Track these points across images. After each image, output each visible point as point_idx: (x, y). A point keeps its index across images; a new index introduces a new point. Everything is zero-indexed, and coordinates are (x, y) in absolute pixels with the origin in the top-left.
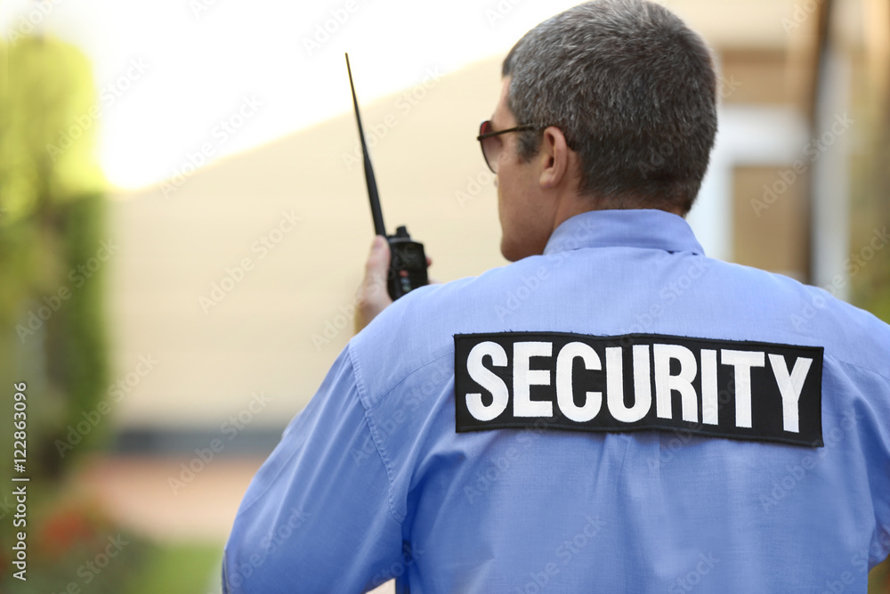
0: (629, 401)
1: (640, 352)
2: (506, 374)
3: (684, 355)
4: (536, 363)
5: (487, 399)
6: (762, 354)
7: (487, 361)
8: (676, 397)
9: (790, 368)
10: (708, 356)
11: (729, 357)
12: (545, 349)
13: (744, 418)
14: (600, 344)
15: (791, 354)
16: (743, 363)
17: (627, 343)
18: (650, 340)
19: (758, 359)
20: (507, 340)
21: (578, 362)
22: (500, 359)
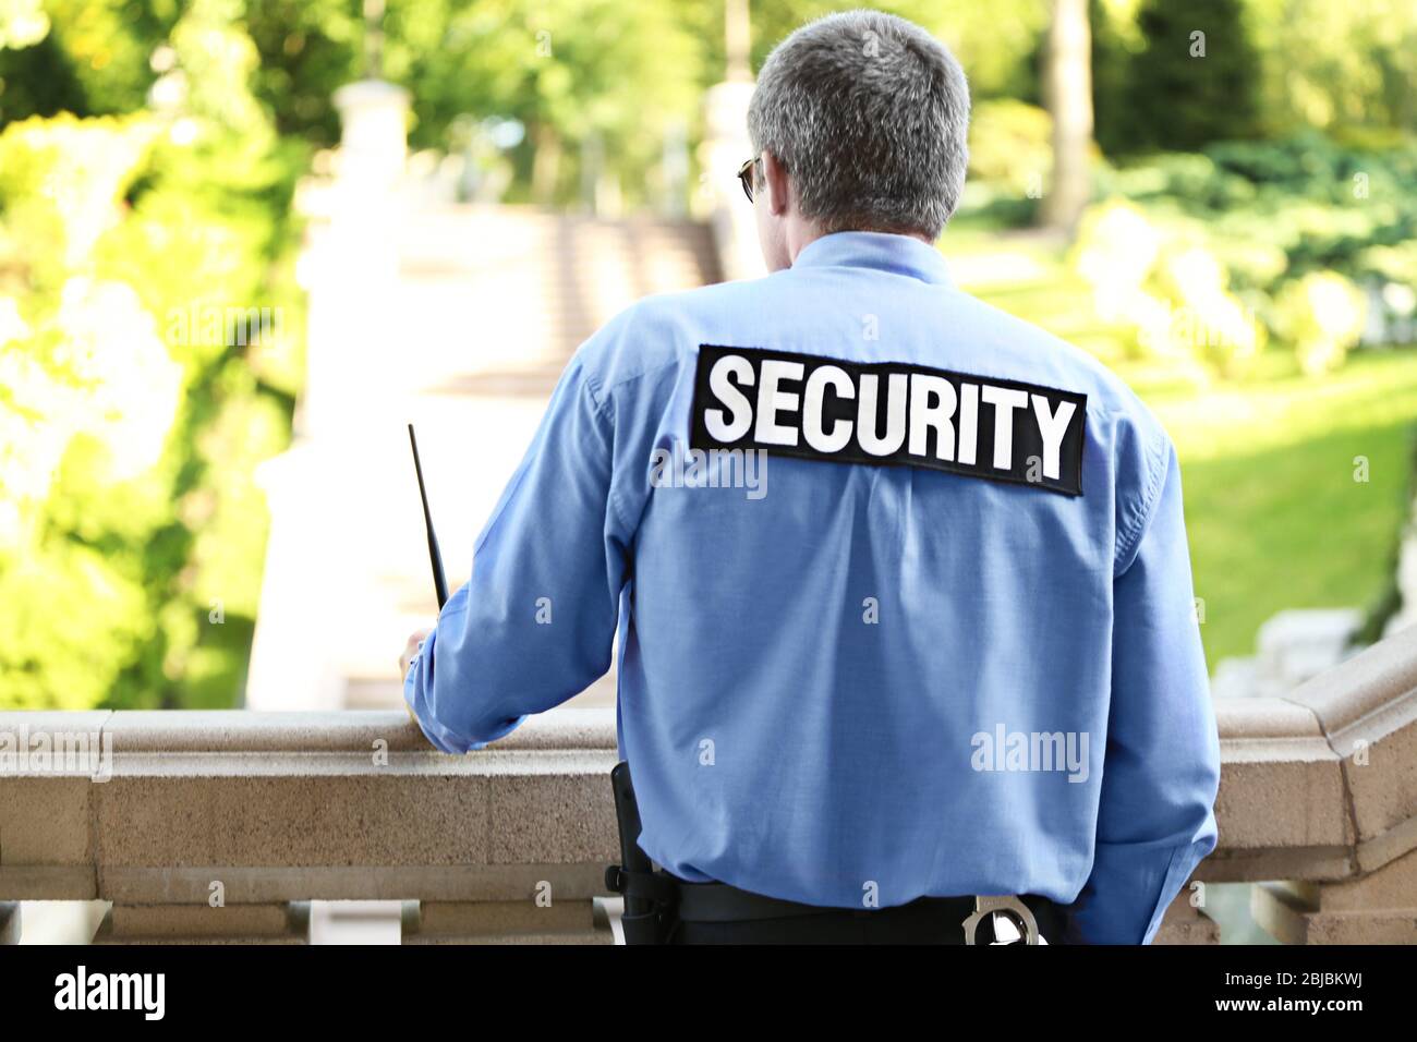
0: (881, 432)
1: (897, 382)
2: (751, 393)
3: (944, 388)
4: (785, 385)
5: (728, 418)
6: (1025, 394)
7: (732, 377)
8: (932, 432)
9: (1053, 411)
10: (969, 391)
11: (991, 394)
12: (795, 371)
13: (1003, 459)
14: (855, 370)
15: (1055, 397)
16: (1006, 403)
17: (883, 371)
18: (909, 369)
19: (1020, 398)
20: (756, 357)
21: (830, 388)
22: (746, 377)
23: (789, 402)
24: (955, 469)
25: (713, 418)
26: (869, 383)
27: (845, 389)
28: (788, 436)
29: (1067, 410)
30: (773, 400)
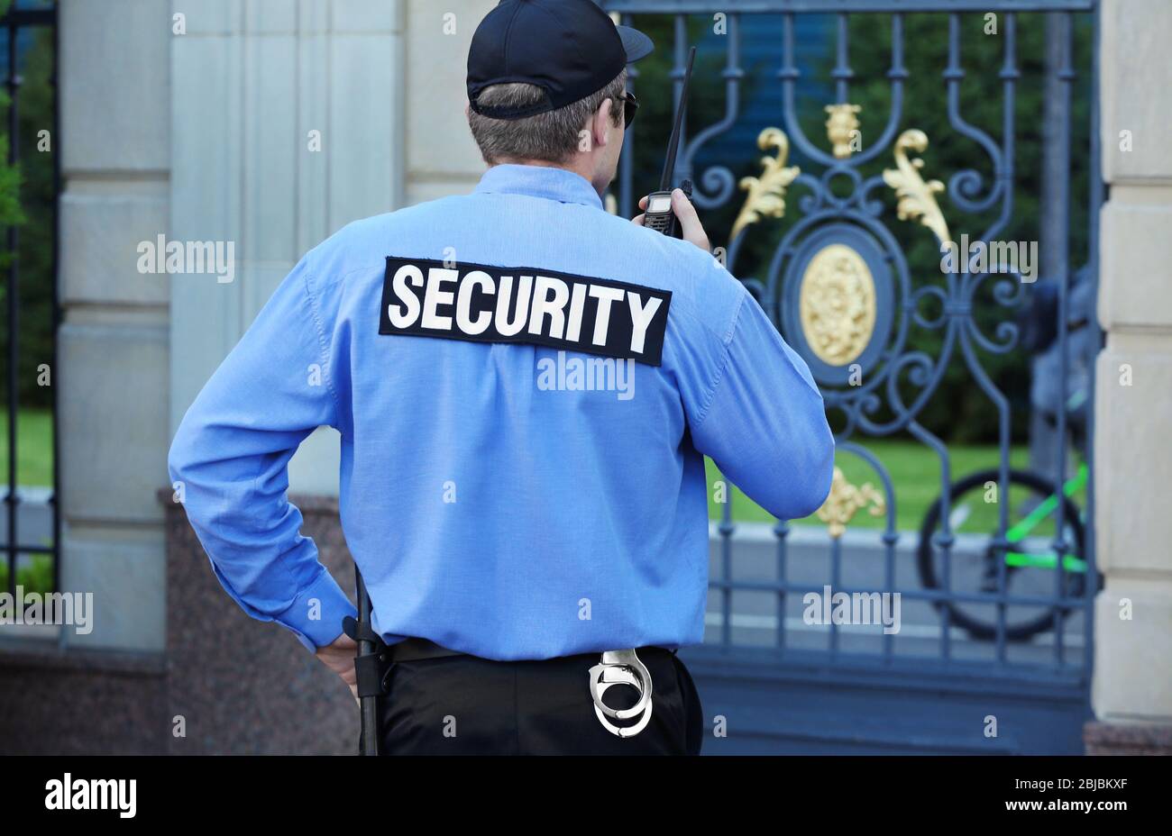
23: (447, 298)
24: (563, 345)
25: (394, 311)
26: (506, 282)
27: (488, 288)
28: (445, 323)
29: (654, 303)
30: (435, 297)
